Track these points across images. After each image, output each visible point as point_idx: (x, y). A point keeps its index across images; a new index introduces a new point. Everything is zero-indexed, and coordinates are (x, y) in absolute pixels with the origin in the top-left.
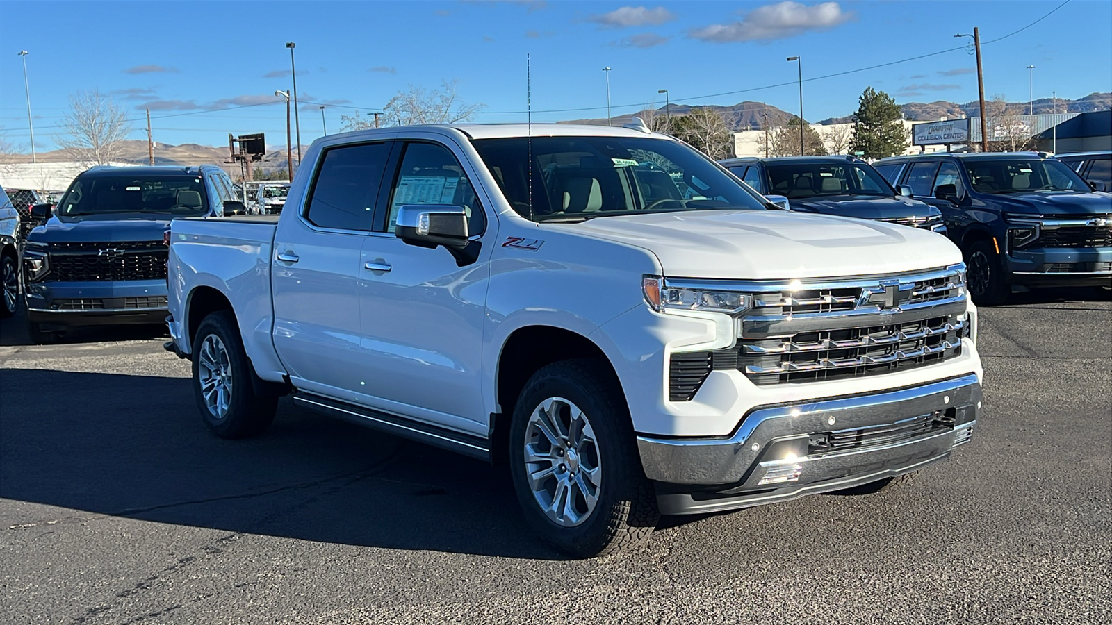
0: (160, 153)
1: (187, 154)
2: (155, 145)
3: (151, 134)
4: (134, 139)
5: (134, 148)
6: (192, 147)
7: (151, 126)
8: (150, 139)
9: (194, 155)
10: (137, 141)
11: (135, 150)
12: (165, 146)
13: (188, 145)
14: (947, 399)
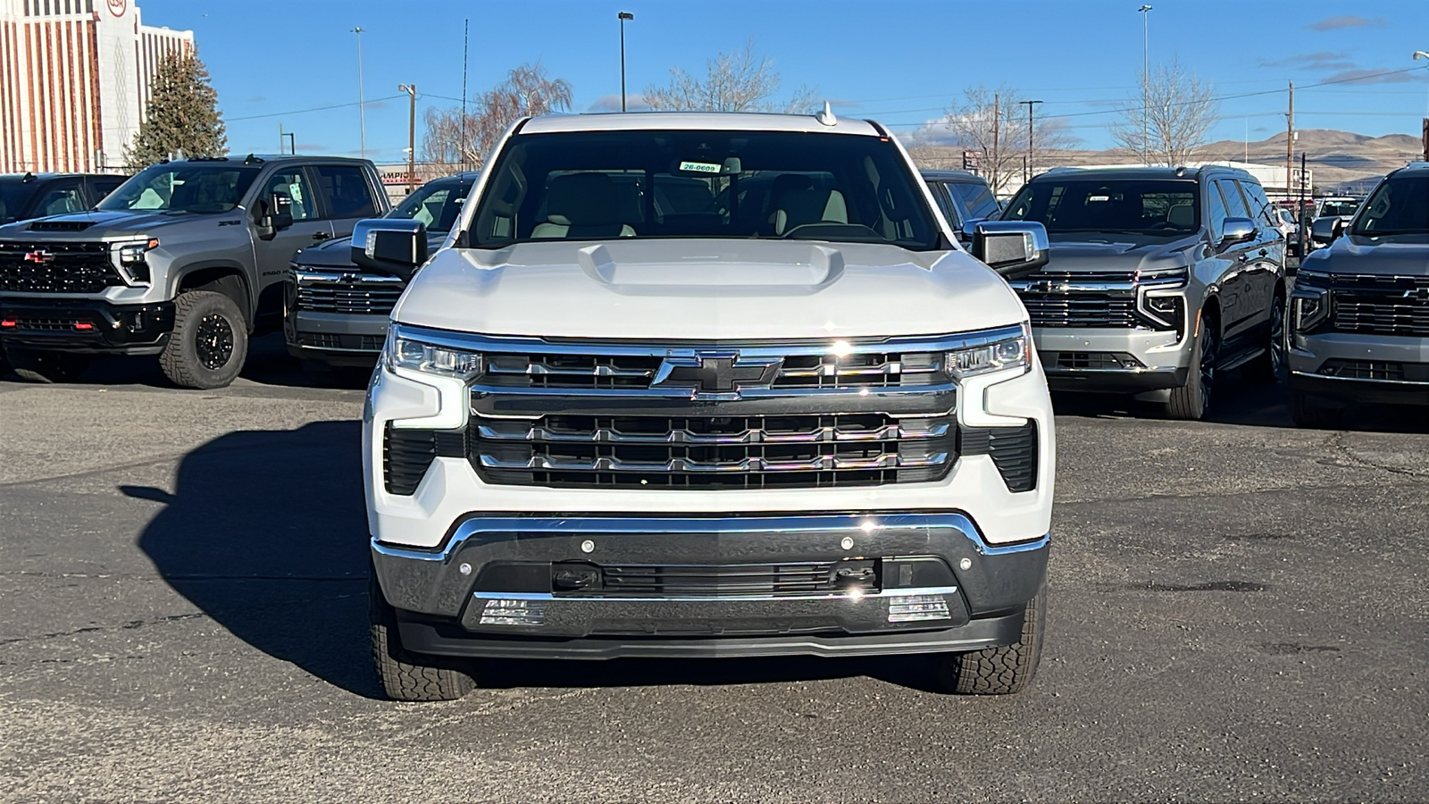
0: (1352, 149)
1: (1392, 150)
2: (1296, 137)
3: (1293, 122)
4: (1314, 129)
5: (1314, 142)
6: (1400, 139)
7: (1293, 110)
8: (1290, 127)
9: (1403, 151)
10: (1319, 131)
11: (1314, 145)
12: (1358, 137)
13: (1395, 136)
14: (847, 542)
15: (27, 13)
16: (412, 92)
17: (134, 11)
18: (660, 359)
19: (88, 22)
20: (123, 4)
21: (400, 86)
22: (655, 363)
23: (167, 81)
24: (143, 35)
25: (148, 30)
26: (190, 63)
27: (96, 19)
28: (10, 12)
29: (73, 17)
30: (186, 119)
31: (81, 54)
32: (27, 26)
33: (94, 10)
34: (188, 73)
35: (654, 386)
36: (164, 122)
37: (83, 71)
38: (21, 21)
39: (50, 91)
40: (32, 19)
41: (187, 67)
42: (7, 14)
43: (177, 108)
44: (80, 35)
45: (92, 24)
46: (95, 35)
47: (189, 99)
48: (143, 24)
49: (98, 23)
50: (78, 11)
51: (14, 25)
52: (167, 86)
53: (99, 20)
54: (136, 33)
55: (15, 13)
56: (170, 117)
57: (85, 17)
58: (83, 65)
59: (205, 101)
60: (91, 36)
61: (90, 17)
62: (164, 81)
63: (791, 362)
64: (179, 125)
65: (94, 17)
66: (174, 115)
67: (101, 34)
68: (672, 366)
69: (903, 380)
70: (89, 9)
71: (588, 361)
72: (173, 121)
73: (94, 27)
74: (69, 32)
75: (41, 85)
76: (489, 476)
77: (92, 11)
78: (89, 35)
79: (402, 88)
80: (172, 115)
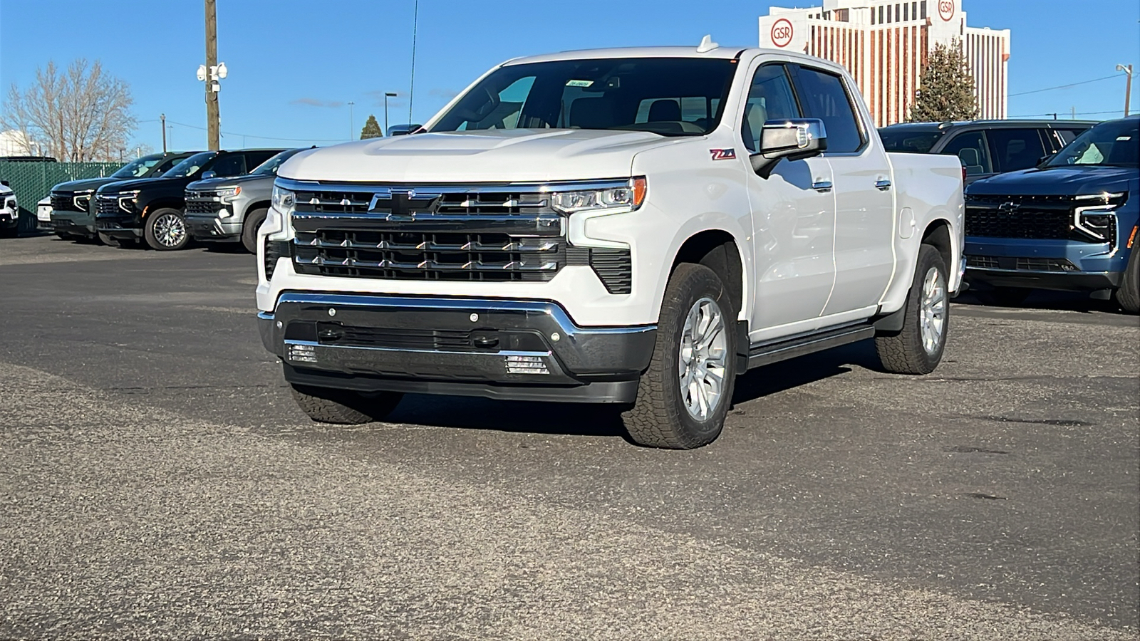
14: (475, 317)
15: (873, 23)
16: (1129, 71)
17: (960, 15)
18: (373, 194)
19: (922, 27)
20: (952, 10)
21: (1117, 67)
22: (368, 197)
23: (935, 72)
24: (968, 35)
25: (972, 31)
26: (952, 56)
27: (929, 24)
28: (860, 22)
29: (910, 23)
30: (947, 103)
31: (914, 54)
32: (873, 33)
33: (927, 16)
34: (951, 64)
35: (370, 211)
36: (929, 107)
37: (915, 68)
38: (868, 28)
39: (888, 86)
40: (877, 27)
41: (951, 59)
42: (857, 24)
43: (941, 94)
44: (914, 38)
45: (925, 28)
46: (927, 38)
47: (951, 87)
48: (967, 26)
49: (930, 28)
50: (914, 18)
51: (862, 32)
52: (934, 76)
53: (931, 25)
54: (961, 34)
55: (864, 23)
56: (934, 102)
57: (920, 22)
58: (915, 63)
59: (965, 87)
60: (924, 39)
61: (923, 22)
62: (932, 72)
63: (449, 198)
64: (941, 108)
65: (927, 22)
66: (938, 100)
67: (932, 37)
68: (377, 199)
69: (522, 210)
70: (923, 16)
71: (339, 196)
72: (936, 105)
73: (927, 30)
74: (905, 36)
75: (881, 81)
76: (299, 269)
77: (926, 18)
78: (921, 38)
79: (1119, 68)
80: (935, 100)
